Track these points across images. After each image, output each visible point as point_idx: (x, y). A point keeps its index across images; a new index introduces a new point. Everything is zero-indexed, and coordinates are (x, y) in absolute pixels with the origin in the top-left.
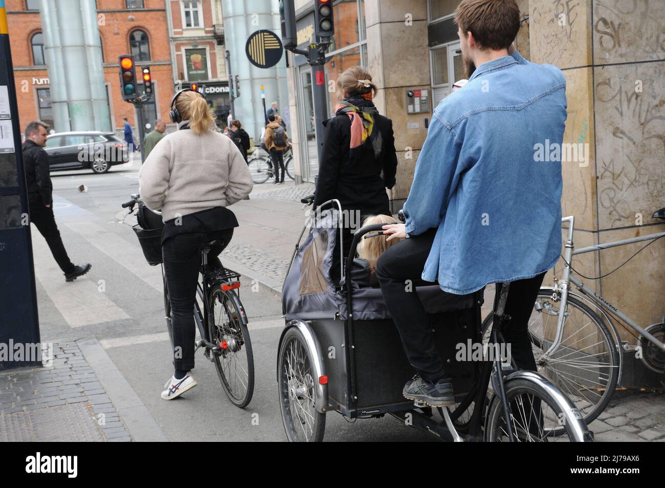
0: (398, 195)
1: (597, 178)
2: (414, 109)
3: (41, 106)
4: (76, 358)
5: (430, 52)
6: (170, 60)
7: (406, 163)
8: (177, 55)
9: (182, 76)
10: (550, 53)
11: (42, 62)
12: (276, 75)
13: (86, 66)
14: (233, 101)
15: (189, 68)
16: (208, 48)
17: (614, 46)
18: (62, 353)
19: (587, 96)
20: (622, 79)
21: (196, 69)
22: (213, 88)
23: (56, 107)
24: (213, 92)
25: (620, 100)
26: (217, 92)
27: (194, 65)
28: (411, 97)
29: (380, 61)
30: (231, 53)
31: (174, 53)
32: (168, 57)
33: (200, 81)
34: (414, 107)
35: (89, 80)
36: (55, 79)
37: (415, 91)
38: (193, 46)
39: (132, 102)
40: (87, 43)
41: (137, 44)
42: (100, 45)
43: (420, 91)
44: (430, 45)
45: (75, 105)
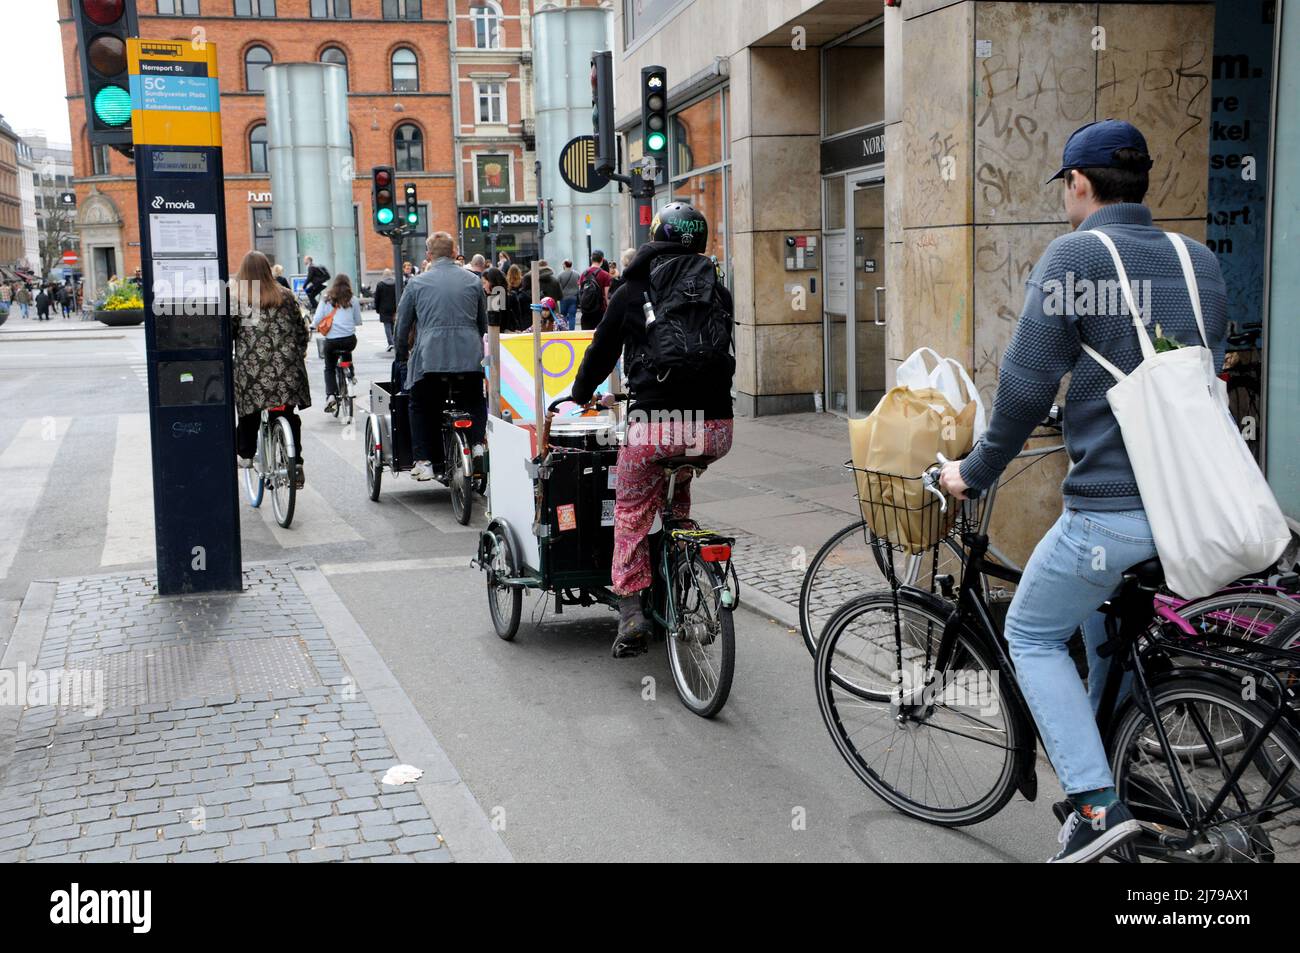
0: (765, 389)
1: (975, 371)
2: (795, 265)
3: (258, 234)
4: (286, 584)
5: (823, 181)
6: (454, 170)
7: (780, 343)
8: (464, 164)
9: (469, 196)
10: (925, 204)
11: (264, 169)
12: (611, 201)
13: (327, 177)
14: (541, 238)
15: (481, 184)
16: (511, 155)
17: (1002, 201)
18: (269, 577)
19: (965, 263)
20: (1012, 244)
21: (492, 186)
22: (516, 216)
23: (280, 237)
24: (517, 221)
25: (1009, 271)
26: (523, 221)
27: (489, 179)
28: (792, 247)
29: (749, 191)
30: (543, 165)
31: (460, 161)
32: (450, 166)
33: (496, 204)
34: (795, 261)
35: (330, 198)
36: (281, 194)
37: (798, 237)
38: (491, 151)
39: (389, 235)
40: (330, 142)
41: (406, 145)
42: (350, 145)
43: (804, 237)
44: (823, 172)
45: (307, 234)
